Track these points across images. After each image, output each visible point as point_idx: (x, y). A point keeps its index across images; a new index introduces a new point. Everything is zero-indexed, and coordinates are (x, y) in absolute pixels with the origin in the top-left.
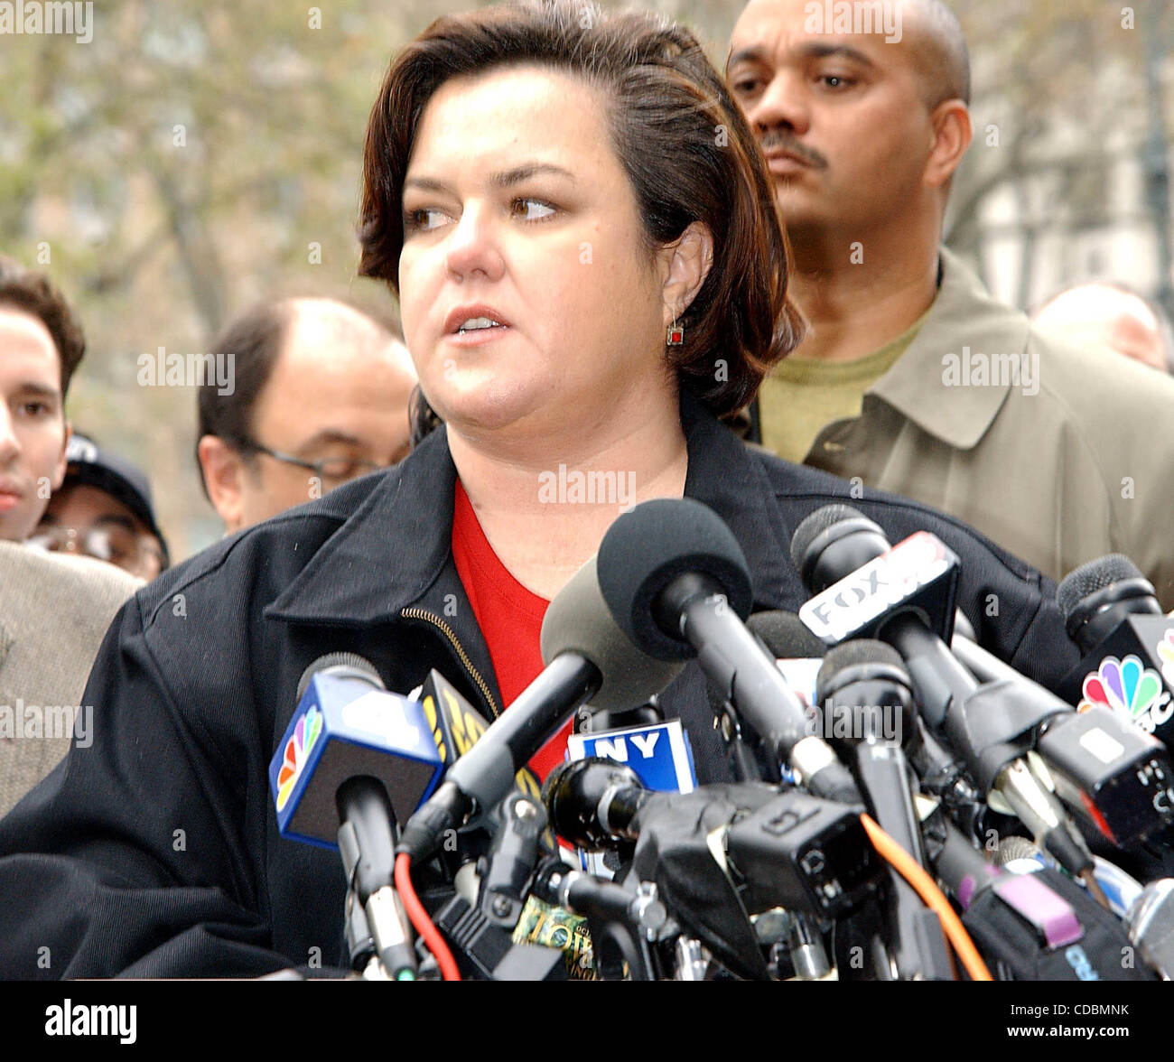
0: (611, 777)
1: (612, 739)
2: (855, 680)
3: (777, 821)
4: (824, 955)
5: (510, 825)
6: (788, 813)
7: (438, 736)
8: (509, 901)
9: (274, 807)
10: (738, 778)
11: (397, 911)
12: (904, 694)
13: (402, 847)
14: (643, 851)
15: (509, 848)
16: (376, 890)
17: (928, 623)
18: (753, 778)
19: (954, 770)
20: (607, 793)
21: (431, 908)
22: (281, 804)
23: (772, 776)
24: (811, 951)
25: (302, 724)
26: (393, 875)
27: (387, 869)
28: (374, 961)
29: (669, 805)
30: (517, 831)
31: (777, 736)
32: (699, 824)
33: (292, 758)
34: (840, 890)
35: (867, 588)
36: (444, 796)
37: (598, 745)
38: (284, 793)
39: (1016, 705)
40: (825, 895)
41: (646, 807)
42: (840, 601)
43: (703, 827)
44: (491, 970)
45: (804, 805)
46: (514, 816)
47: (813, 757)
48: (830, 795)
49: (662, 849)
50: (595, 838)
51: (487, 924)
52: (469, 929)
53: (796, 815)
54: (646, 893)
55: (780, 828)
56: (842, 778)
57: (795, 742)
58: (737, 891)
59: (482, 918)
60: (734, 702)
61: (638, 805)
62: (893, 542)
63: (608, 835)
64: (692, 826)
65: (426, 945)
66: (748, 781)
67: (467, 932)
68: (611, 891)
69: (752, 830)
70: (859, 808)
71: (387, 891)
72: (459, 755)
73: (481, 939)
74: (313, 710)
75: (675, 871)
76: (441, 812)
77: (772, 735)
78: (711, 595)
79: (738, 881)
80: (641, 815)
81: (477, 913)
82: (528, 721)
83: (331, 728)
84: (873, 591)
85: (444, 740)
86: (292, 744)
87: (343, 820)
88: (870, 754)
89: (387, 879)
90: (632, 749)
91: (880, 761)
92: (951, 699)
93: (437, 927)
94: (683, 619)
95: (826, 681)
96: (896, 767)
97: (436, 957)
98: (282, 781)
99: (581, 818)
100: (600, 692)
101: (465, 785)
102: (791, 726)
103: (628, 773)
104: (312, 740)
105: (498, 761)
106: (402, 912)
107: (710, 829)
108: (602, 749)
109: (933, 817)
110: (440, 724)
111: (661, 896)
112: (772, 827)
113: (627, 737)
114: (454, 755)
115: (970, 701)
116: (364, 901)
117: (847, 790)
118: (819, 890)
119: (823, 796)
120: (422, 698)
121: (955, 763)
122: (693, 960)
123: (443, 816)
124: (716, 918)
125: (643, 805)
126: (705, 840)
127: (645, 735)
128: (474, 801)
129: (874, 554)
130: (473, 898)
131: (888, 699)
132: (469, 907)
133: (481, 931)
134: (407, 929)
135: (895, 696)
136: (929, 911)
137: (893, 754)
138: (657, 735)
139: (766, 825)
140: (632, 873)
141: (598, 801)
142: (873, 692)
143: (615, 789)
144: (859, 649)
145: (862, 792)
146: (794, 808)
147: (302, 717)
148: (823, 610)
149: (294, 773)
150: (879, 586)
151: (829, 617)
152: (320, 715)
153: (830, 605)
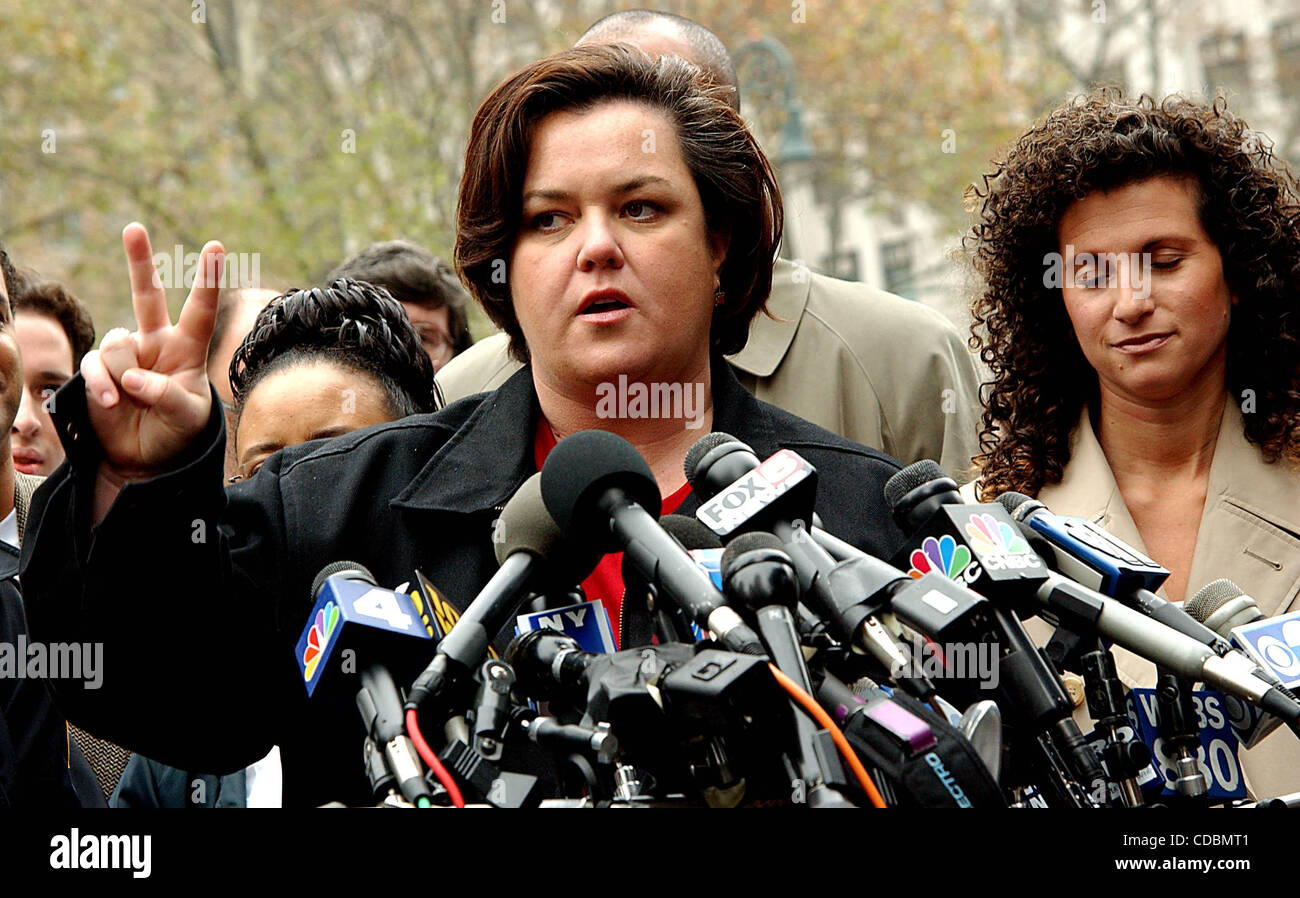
0: (559, 644)
1: (550, 616)
2: (751, 563)
3: (703, 671)
5: (488, 684)
6: (711, 664)
7: (426, 619)
8: (493, 742)
9: (303, 679)
10: (662, 641)
11: (410, 752)
12: (787, 568)
13: (410, 705)
14: (595, 697)
15: (489, 702)
16: (392, 739)
18: (674, 640)
19: (821, 627)
20: (558, 657)
21: (437, 750)
22: (308, 676)
23: (686, 637)
25: (322, 614)
26: (404, 726)
27: (399, 721)
28: (391, 792)
29: (612, 663)
30: (495, 689)
31: (695, 605)
32: (638, 675)
33: (315, 642)
35: (746, 492)
36: (437, 665)
37: (540, 620)
38: (311, 669)
39: (867, 576)
41: (591, 667)
42: (727, 504)
43: (641, 678)
45: (723, 657)
46: (491, 677)
47: (725, 621)
48: (741, 649)
49: (612, 697)
51: (480, 759)
52: (467, 763)
53: (719, 666)
54: (601, 729)
55: (707, 676)
56: (749, 636)
57: (711, 610)
59: (475, 755)
60: (656, 582)
61: (585, 664)
62: (762, 458)
64: (633, 679)
65: (436, 778)
66: (670, 643)
67: (465, 766)
68: (570, 730)
69: (684, 677)
70: (765, 658)
71: (400, 740)
72: (444, 635)
73: (476, 770)
74: (330, 603)
76: (437, 677)
77: (692, 606)
78: (632, 504)
80: (588, 672)
81: (472, 752)
82: (494, 604)
83: (346, 618)
84: (752, 496)
85: (431, 623)
86: (314, 630)
87: (360, 686)
88: (768, 616)
89: (400, 730)
90: (567, 622)
91: (776, 620)
92: (817, 573)
93: (443, 762)
94: (612, 520)
95: (730, 563)
96: (787, 624)
97: (444, 786)
98: (307, 661)
99: (539, 675)
101: (453, 656)
102: (706, 599)
103: (570, 641)
104: (332, 626)
105: (476, 636)
106: (414, 753)
107: (646, 680)
108: (544, 623)
110: (426, 611)
111: (612, 731)
112: (700, 675)
113: (562, 613)
114: (441, 636)
115: (831, 574)
116: (382, 747)
117: (753, 644)
119: (736, 651)
120: (409, 592)
121: (822, 622)
122: (628, 780)
123: (439, 679)
125: (589, 664)
126: (644, 687)
127: (576, 611)
128: (461, 666)
129: (749, 468)
130: (465, 741)
131: (777, 575)
132: (465, 747)
133: (476, 765)
134: (419, 766)
135: (782, 572)
136: (823, 732)
137: (784, 615)
138: (585, 610)
139: (695, 674)
140: (586, 715)
141: (552, 662)
142: (764, 571)
143: (563, 653)
144: (753, 538)
145: (764, 646)
146: (716, 661)
147: (321, 610)
148: (715, 510)
149: (317, 652)
150: (756, 491)
151: (720, 515)
152: (336, 607)
153: (720, 506)
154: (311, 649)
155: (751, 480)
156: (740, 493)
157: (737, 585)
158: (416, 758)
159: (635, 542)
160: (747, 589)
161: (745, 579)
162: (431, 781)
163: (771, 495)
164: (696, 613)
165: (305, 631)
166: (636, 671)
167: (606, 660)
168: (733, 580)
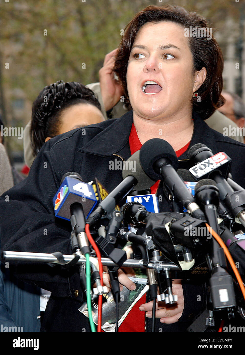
0: (140, 208)
1: (138, 197)
2: (205, 189)
3: (184, 223)
4: (191, 255)
5: (114, 218)
6: (187, 221)
7: (96, 194)
8: (113, 238)
9: (54, 209)
10: (173, 211)
11: (85, 238)
12: (216, 192)
13: (87, 222)
14: (148, 227)
15: (114, 224)
16: (80, 233)
17: (221, 175)
19: (227, 212)
20: (138, 212)
22: (56, 208)
23: (181, 211)
24: (188, 254)
25: (62, 188)
26: (85, 229)
27: (83, 227)
28: (78, 250)
29: (155, 217)
30: (116, 220)
31: (184, 201)
32: (163, 221)
33: (59, 198)
34: (199, 241)
35: (207, 165)
36: (98, 210)
37: (134, 198)
38: (57, 206)
39: (244, 197)
40: (195, 242)
43: (164, 222)
44: (109, 255)
45: (191, 219)
46: (116, 216)
47: (194, 207)
48: (198, 217)
49: (154, 228)
50: (134, 222)
51: (109, 242)
52: (104, 243)
53: (189, 222)
54: (149, 238)
55: (185, 225)
56: (201, 213)
57: (189, 202)
58: (171, 238)
60: (173, 191)
63: (138, 222)
64: (161, 223)
65: (92, 247)
67: (103, 245)
68: (139, 237)
69: (177, 224)
70: (205, 221)
71: (83, 233)
72: (102, 200)
73: (107, 246)
75: (156, 233)
77: (183, 201)
78: (169, 165)
79: (172, 236)
80: (147, 218)
81: (106, 240)
82: (119, 192)
83: (71, 191)
85: (98, 196)
86: (59, 194)
87: (72, 214)
88: (208, 207)
89: (83, 230)
90: (143, 200)
91: (210, 209)
92: (227, 194)
93: (96, 243)
94: (161, 169)
95: (198, 188)
96: (214, 211)
97: (95, 251)
98: (56, 204)
99: (131, 217)
100: (137, 185)
101: (104, 207)
102: (188, 199)
103: (143, 207)
104: (65, 193)
105: (112, 202)
106: (87, 239)
107: (166, 223)
108: (136, 200)
109: (221, 223)
110: (97, 192)
111: (152, 239)
112: (182, 224)
113: (142, 197)
114: (101, 200)
115: (232, 195)
116: (77, 234)
117: (202, 216)
118: (194, 240)
119: (196, 218)
120: (92, 184)
121: (227, 210)
123: (98, 215)
124: (165, 245)
125: (148, 216)
126: (164, 226)
127: (147, 197)
128: (105, 211)
129: (209, 156)
130: (104, 236)
131: (213, 194)
132: (104, 238)
133: (107, 245)
134: (88, 243)
135: (215, 193)
136: (221, 248)
137: (214, 208)
138: (149, 197)
139: (181, 224)
140: (145, 233)
141: (136, 213)
142: (209, 192)
143: (141, 211)
144: (206, 181)
145: (206, 217)
146: (189, 220)
147: (63, 187)
148: (196, 169)
149: (60, 201)
150: (210, 165)
151: (197, 171)
152: (67, 187)
153: (198, 168)
154: (58, 200)
155: (209, 161)
156: (205, 164)
157: (199, 196)
158: (87, 240)
159: (168, 177)
160: (202, 197)
161: (202, 194)
162: (91, 248)
163: (215, 166)
164: (184, 203)
165: (57, 193)
166: (163, 220)
167: (153, 215)
168: (198, 194)
